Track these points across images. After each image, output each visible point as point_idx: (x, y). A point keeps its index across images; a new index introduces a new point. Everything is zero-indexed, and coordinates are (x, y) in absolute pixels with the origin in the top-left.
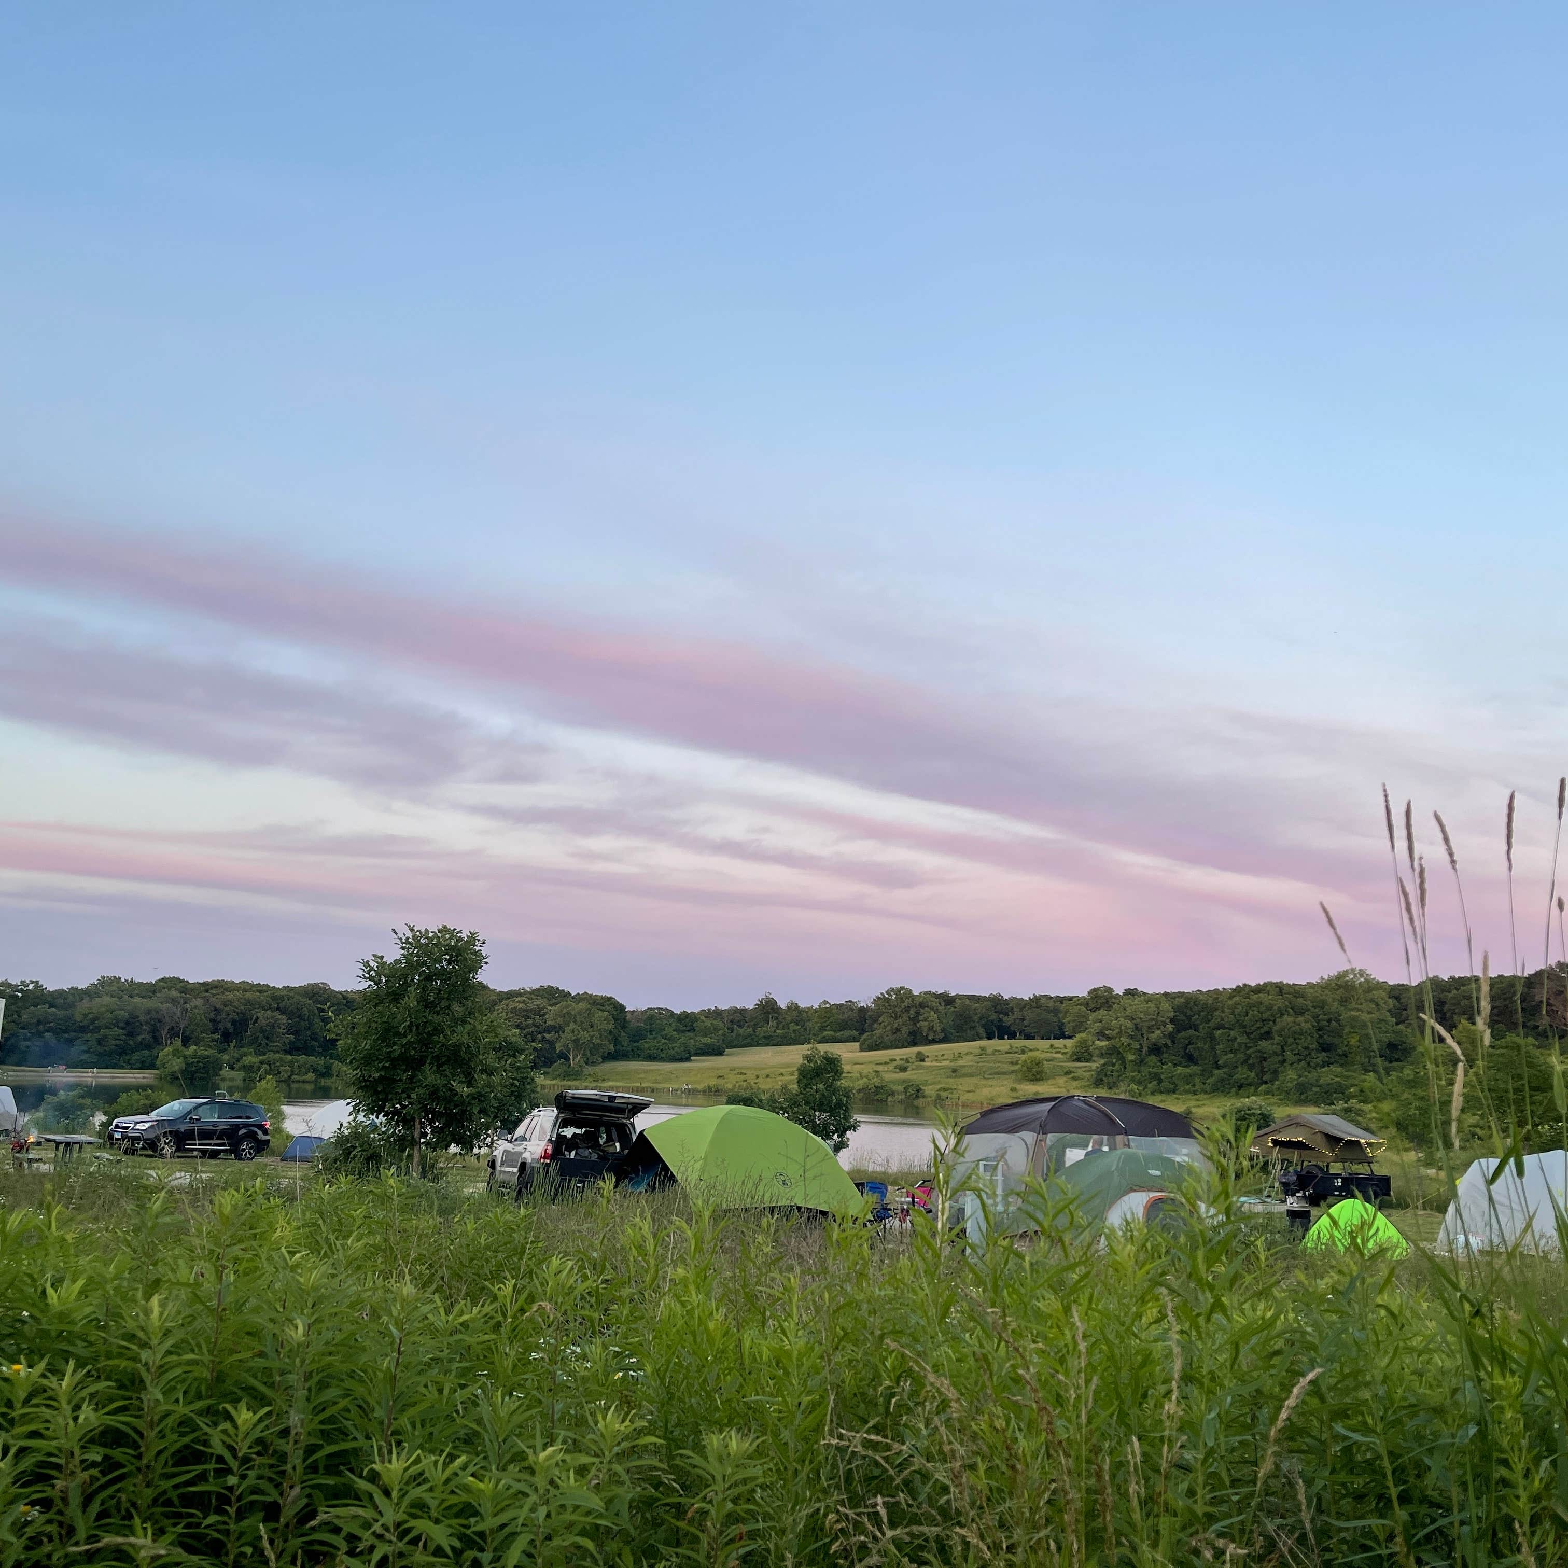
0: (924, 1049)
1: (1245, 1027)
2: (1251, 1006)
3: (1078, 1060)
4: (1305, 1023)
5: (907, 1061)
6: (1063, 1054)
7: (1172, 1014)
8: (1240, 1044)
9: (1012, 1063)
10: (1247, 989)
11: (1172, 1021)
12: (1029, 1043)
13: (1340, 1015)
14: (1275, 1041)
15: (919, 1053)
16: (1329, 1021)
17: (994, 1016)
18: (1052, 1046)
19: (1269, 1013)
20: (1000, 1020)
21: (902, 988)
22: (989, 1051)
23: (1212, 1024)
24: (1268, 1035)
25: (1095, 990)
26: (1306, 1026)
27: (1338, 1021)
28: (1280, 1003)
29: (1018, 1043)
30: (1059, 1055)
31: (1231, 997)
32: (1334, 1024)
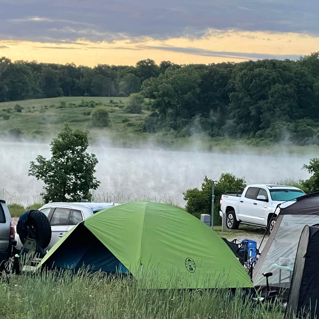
0: (21, 103)
1: (249, 91)
2: (254, 77)
3: (131, 112)
4: (290, 89)
5: (8, 111)
6: (120, 107)
7: (199, 81)
8: (245, 103)
9: (85, 114)
10: (252, 64)
11: (200, 85)
12: (96, 99)
13: (313, 83)
14: (270, 100)
15: (18, 106)
16: (306, 87)
17: (69, 79)
18: (111, 101)
19: (266, 81)
20: (74, 82)
21: (4, 58)
22: (67, 104)
23: (226, 88)
24: (264, 97)
25: (142, 62)
26: (290, 91)
27: (311, 87)
28: (274, 74)
29: (89, 99)
30: (117, 108)
31: (241, 70)
32: (308, 89)
